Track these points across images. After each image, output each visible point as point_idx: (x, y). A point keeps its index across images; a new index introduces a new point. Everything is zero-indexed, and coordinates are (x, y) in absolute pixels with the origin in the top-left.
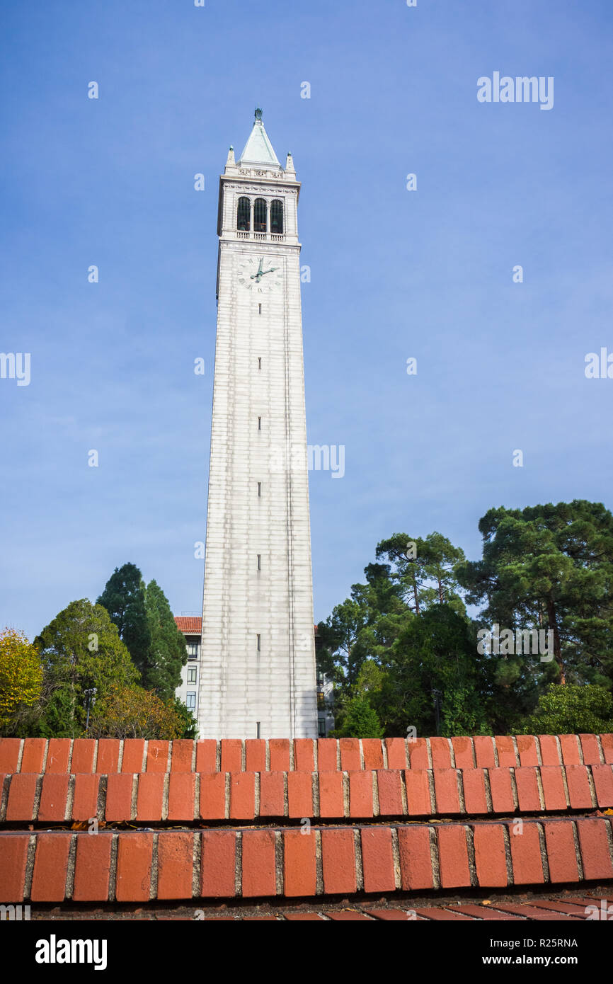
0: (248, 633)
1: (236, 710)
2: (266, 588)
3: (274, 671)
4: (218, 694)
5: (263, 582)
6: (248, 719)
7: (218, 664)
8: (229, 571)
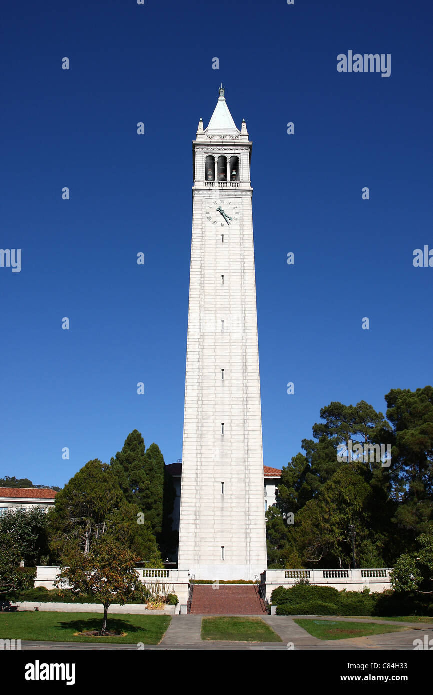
0: (215, 482)
1: (206, 538)
2: (229, 448)
3: (235, 510)
4: (194, 526)
5: (225, 444)
6: (215, 544)
7: (193, 505)
8: (201, 436)
